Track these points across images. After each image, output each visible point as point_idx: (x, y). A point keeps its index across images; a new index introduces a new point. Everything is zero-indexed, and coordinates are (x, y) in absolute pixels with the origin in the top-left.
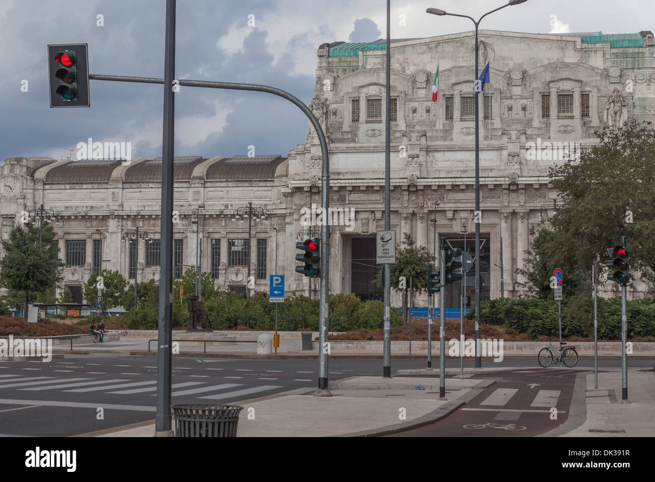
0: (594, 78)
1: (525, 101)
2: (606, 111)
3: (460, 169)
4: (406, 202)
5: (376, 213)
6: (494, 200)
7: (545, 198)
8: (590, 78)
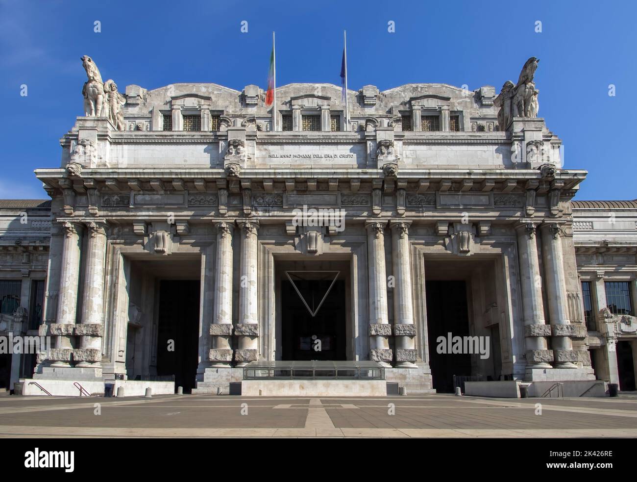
0: (463, 100)
2: (509, 101)
4: (224, 207)
5: (177, 224)
6: (358, 206)
7: (436, 205)
8: (458, 99)
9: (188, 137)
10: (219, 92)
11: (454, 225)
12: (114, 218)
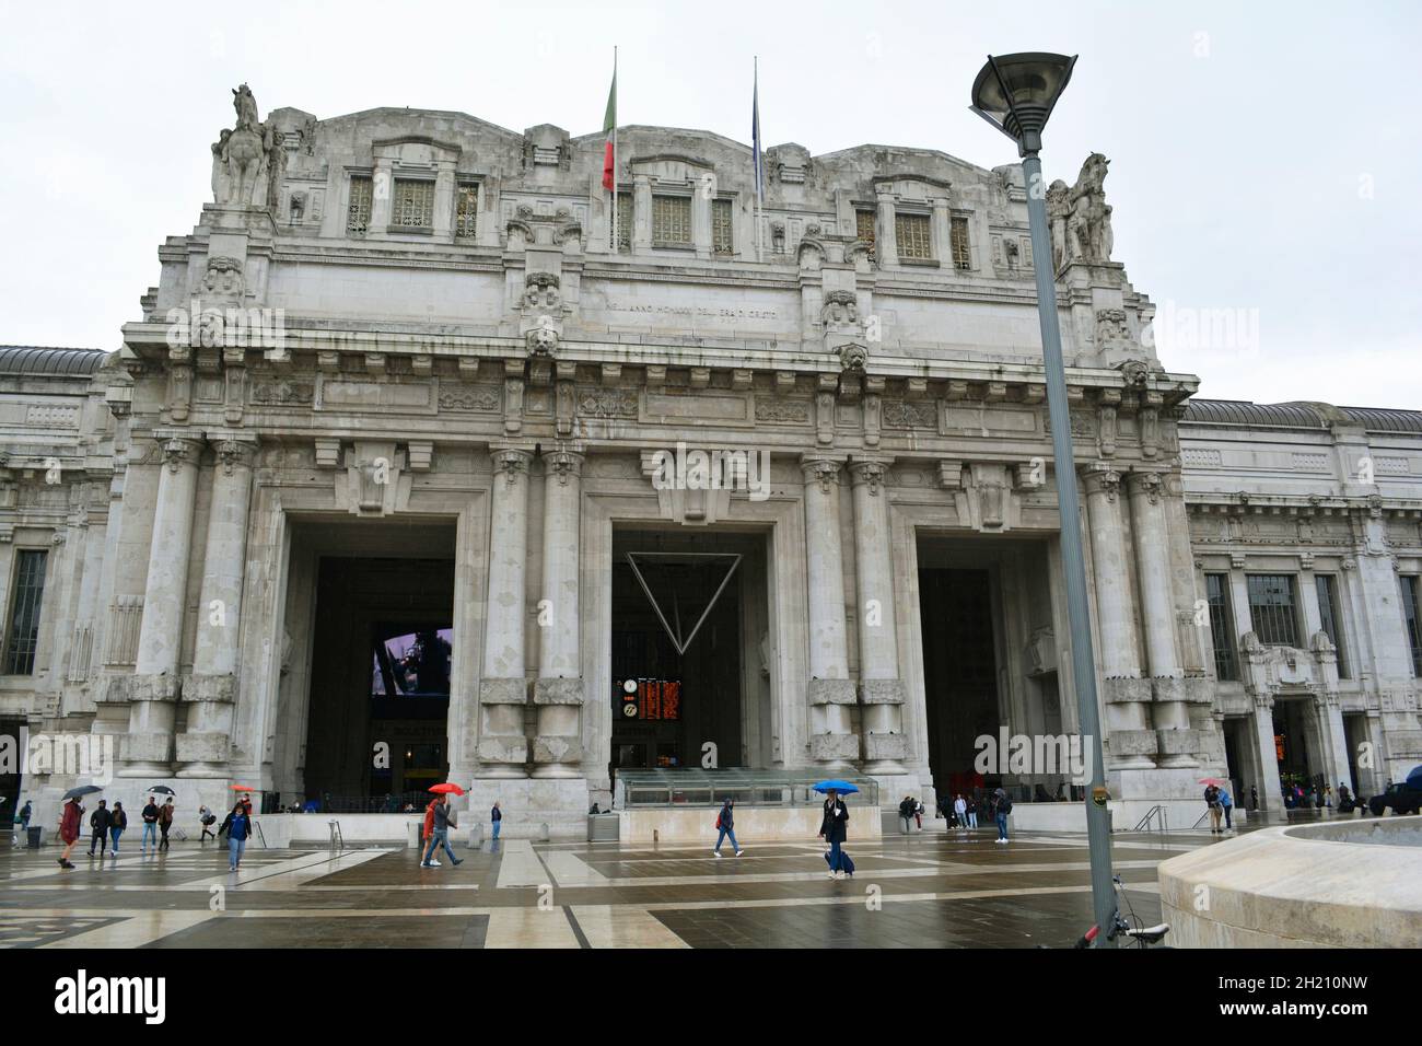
0: (974, 186)
1: (815, 220)
2: (1062, 222)
3: (682, 333)
4: (515, 417)
5: (411, 449)
6: (788, 423)
7: (938, 427)
8: (964, 185)
9: (438, 258)
10: (475, 134)
11: (972, 467)
12: (276, 432)
